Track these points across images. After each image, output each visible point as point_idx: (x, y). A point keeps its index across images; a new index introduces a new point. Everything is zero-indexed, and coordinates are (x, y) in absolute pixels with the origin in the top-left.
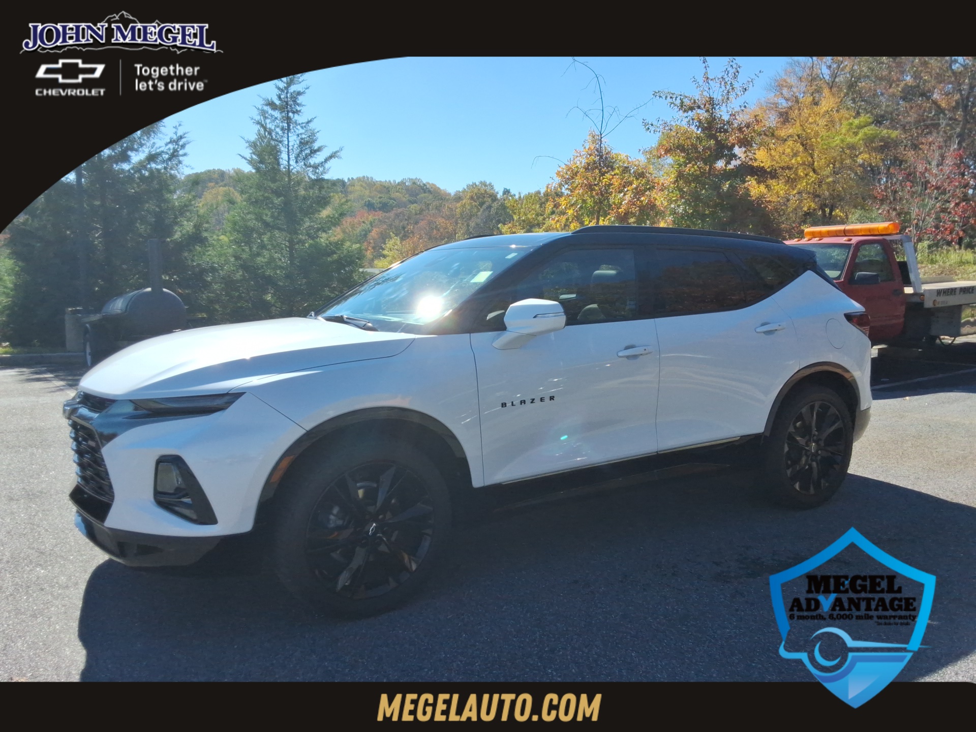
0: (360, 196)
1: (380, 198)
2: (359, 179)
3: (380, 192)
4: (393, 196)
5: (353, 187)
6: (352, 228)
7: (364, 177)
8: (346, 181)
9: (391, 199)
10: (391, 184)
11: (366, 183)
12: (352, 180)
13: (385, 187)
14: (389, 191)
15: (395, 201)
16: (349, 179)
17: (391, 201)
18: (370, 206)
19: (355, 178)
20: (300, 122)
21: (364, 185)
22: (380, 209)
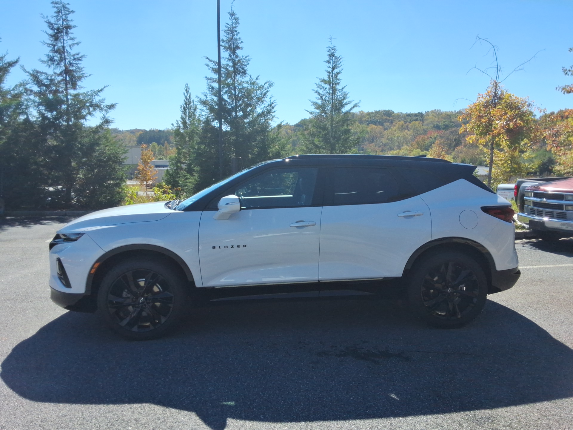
0: (432, 122)
1: (444, 122)
2: (432, 112)
3: (445, 118)
4: (453, 120)
5: (427, 117)
6: (423, 141)
7: (435, 110)
8: (424, 113)
9: (451, 122)
10: (452, 113)
11: (436, 114)
12: (428, 113)
13: (448, 115)
14: (451, 117)
15: (454, 123)
16: (426, 112)
17: (451, 124)
18: (437, 127)
19: (429, 111)
20: (339, 89)
21: (434, 115)
22: (443, 129)
